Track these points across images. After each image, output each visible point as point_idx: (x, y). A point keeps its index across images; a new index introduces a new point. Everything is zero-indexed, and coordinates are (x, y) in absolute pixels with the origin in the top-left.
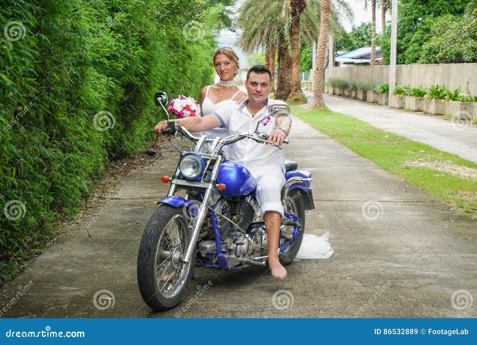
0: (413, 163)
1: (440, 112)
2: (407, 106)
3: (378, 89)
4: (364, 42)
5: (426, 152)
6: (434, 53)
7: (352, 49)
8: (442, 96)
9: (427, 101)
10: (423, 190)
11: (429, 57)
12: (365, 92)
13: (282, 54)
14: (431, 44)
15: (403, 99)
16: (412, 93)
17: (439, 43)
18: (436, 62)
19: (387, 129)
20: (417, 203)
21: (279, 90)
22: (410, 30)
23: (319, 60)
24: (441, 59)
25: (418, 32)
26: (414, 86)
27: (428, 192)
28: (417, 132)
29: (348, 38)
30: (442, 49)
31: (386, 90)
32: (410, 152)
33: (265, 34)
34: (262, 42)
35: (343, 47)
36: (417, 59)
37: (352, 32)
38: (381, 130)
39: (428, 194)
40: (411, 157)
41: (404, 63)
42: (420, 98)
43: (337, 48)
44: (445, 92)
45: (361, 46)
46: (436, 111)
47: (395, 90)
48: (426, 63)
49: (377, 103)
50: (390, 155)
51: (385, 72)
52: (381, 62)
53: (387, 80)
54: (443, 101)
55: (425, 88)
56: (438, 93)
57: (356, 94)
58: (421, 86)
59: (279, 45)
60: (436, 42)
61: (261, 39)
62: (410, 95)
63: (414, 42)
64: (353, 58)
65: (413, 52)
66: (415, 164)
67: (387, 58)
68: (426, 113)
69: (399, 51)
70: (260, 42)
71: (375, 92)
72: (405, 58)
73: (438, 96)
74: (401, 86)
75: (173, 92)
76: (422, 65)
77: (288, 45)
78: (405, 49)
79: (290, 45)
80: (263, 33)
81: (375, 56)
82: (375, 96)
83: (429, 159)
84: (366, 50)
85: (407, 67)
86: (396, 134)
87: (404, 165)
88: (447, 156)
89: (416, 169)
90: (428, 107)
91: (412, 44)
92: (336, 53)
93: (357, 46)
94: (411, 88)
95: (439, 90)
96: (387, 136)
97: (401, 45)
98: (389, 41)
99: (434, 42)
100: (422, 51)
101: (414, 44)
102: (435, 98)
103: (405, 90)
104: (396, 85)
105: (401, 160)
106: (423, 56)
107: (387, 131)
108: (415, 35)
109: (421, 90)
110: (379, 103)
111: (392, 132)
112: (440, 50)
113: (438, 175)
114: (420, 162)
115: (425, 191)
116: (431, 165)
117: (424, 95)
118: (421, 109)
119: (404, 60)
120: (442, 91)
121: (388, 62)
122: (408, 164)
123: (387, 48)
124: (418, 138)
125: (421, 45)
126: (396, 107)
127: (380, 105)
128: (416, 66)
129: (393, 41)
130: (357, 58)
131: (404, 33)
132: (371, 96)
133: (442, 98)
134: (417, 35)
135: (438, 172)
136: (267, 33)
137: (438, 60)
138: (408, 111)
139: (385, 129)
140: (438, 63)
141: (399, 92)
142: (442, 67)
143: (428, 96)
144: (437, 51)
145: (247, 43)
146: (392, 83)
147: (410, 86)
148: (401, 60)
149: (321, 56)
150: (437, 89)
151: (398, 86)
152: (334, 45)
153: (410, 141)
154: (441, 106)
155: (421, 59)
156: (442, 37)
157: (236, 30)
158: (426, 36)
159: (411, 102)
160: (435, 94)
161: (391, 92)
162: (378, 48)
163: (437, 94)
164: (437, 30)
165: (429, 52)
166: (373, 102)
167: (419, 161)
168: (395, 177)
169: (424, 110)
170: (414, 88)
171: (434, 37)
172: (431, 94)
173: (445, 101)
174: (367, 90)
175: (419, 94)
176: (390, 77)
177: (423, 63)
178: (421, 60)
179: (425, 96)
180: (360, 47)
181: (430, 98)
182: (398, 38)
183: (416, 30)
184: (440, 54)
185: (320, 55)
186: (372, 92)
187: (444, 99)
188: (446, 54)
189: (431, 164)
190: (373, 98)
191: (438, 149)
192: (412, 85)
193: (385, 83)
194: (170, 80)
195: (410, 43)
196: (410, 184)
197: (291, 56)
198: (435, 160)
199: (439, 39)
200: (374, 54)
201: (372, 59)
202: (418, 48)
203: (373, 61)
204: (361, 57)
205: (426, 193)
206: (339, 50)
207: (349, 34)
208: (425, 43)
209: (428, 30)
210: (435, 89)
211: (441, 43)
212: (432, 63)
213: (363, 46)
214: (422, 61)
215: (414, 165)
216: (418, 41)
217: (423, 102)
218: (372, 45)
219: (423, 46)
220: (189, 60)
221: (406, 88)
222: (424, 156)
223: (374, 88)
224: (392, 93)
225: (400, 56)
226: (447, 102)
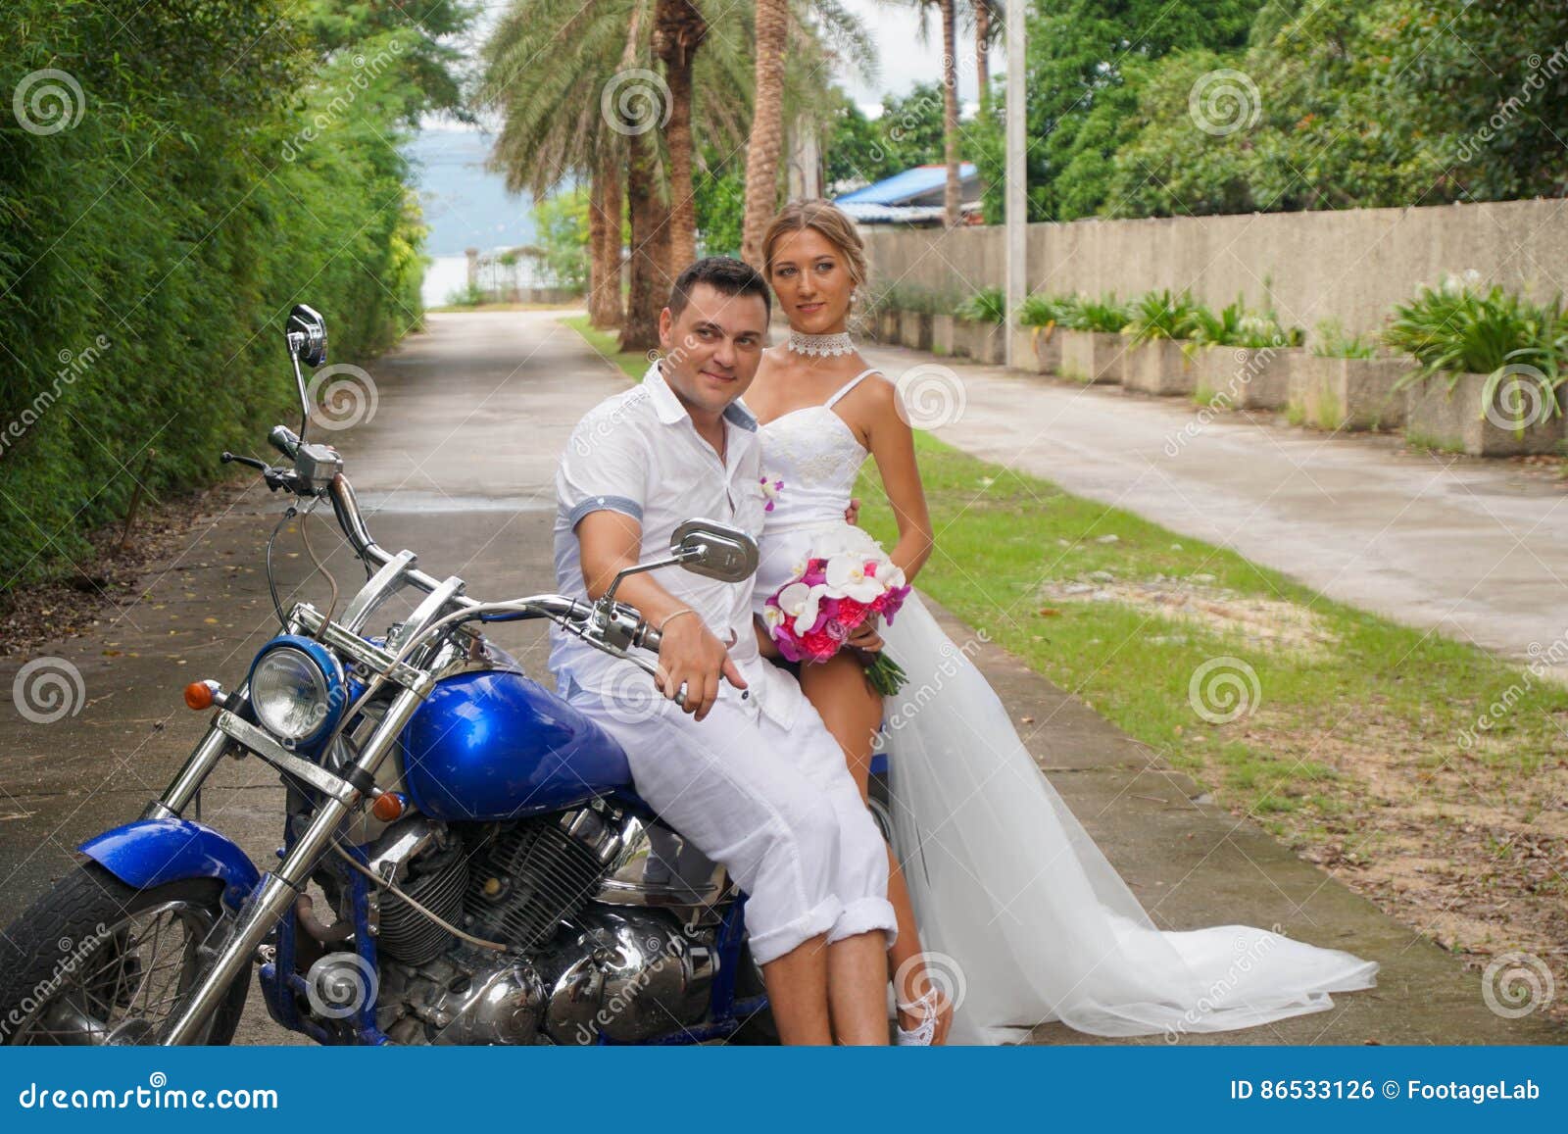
0: (1073, 589)
1: (1177, 386)
2: (1066, 367)
3: (970, 306)
4: (923, 149)
5: (1121, 543)
6: (1152, 182)
7: (887, 174)
8: (1182, 330)
9: (1132, 349)
10: (1098, 715)
11: (1138, 193)
12: (926, 320)
13: (640, 195)
14: (1143, 150)
15: (1055, 340)
16: (1081, 321)
17: (1166, 146)
18: (1159, 213)
19: (995, 451)
20: (1072, 777)
21: (635, 321)
22: (1071, 106)
23: (756, 214)
24: (1175, 203)
25: (1097, 112)
26: (1089, 295)
27: (1117, 724)
28: (1094, 462)
29: (871, 135)
30: (1180, 167)
31: (994, 313)
32: (1064, 543)
33: (581, 131)
34: (570, 157)
35: (854, 168)
36: (1099, 202)
37: (885, 117)
38: (969, 456)
39: (1117, 731)
40: (1067, 567)
41: (1055, 218)
42: (1107, 336)
43: (834, 168)
44: (1192, 316)
45: (914, 161)
46: (1163, 380)
47: (1027, 310)
48: (1128, 216)
49: (966, 354)
50: (989, 562)
51: (990, 249)
52: (980, 216)
53: (999, 275)
54: (1185, 347)
55: (1125, 302)
56: (1169, 320)
57: (898, 324)
58: (1112, 297)
59: (631, 165)
60: (1159, 142)
61: (567, 144)
62: (1077, 328)
63: (1087, 145)
64: (887, 205)
65: (1083, 178)
66: (1081, 593)
67: (996, 202)
68: (1132, 391)
69: (1036, 176)
70: (565, 156)
71: (957, 320)
72: (1056, 198)
73: (1169, 330)
74: (1046, 299)
75: (197, 343)
76: (1114, 225)
77: (655, 163)
78: (1058, 169)
79: (660, 163)
80: (573, 125)
81: (960, 196)
82: (960, 331)
83: (1131, 570)
84: (929, 177)
85: (1062, 230)
86: (1023, 471)
87: (1039, 598)
88: (1197, 553)
89: (1083, 615)
90: (1136, 370)
91: (1079, 152)
92: (829, 188)
93: (901, 164)
94: (1078, 302)
95: (1172, 309)
96: (988, 482)
97: (1043, 157)
98: (1001, 145)
99: (1152, 146)
100: (1113, 174)
101: (1088, 152)
102: (1161, 337)
103: (1059, 311)
104: (1028, 293)
105: (1026, 581)
106: (1116, 191)
107: (993, 460)
108: (1089, 122)
109: (1112, 311)
110: (975, 355)
111: (1008, 463)
112: (1174, 172)
113: (1160, 640)
114: (1096, 587)
115: (1107, 716)
116: (1140, 596)
117: (1122, 325)
118: (1113, 376)
119: (1056, 206)
120: (1180, 311)
121: (998, 215)
122: (1055, 592)
123: (994, 167)
124: (1099, 485)
125: (1108, 154)
126: (1029, 369)
127: (977, 362)
128: (1093, 228)
129: (1016, 146)
130: (902, 205)
131: (1052, 116)
132: (945, 333)
133: (1181, 336)
134: (1094, 122)
135: (1158, 626)
136: (588, 125)
137: (1166, 204)
138: (1072, 382)
139: (986, 452)
140: (1169, 216)
141: (1038, 317)
142: (1178, 229)
143: (1136, 331)
144: (1163, 173)
145: (521, 161)
146: (1014, 287)
147: (1075, 295)
148: (1044, 207)
149: (762, 201)
150: (1165, 304)
151: (1036, 297)
152: (822, 160)
153: (1069, 497)
154: (1182, 363)
155: (1110, 201)
156: (1178, 125)
157: (479, 117)
158: (1126, 122)
159: (1078, 350)
160: (1160, 323)
161: (1010, 319)
162: (967, 170)
163: (1167, 323)
164: (1162, 104)
165: (1136, 178)
166: (954, 355)
167: (1095, 580)
168: (995, 658)
169: (1125, 378)
170: (1088, 302)
171: (1152, 128)
172: (1144, 324)
173: (1192, 350)
174: (933, 311)
175: (1106, 324)
176: (1009, 265)
177: (1117, 217)
178: (1111, 207)
179: (1126, 331)
180: (910, 166)
181: (1142, 341)
182: (1032, 133)
183: (1091, 107)
184: (1174, 184)
185: (757, 197)
186: (948, 320)
187: (1188, 338)
188: (1190, 187)
189: (1138, 590)
190: (955, 337)
191: (1168, 526)
192: (1083, 294)
193: (990, 287)
194: (178, 303)
195: (1075, 147)
196: (1049, 690)
197: (665, 201)
198: (1153, 573)
199: (1170, 131)
200: (954, 189)
201: (948, 204)
202: (1100, 165)
203: (951, 211)
204: (917, 201)
205: (1107, 727)
206: (840, 177)
207: (875, 122)
208: (1122, 149)
209: (1129, 105)
210: (1159, 304)
211: (1175, 148)
212: (1146, 217)
213: (920, 163)
214: (1115, 211)
215: (1074, 599)
216: (1098, 141)
217: (1122, 351)
218: (948, 159)
219: (1116, 158)
220: (258, 226)
221: (1058, 303)
222: (1114, 561)
223: (955, 305)
224: (1017, 320)
225: (1041, 192)
226: (1198, 350)
